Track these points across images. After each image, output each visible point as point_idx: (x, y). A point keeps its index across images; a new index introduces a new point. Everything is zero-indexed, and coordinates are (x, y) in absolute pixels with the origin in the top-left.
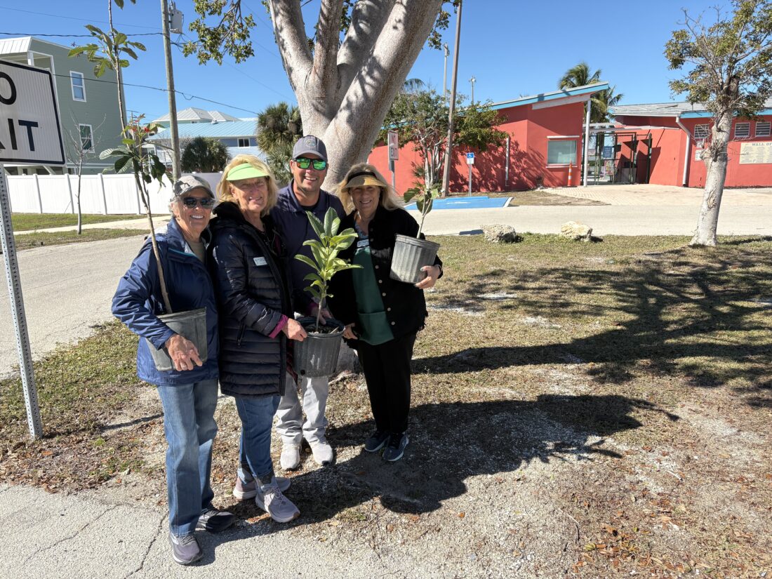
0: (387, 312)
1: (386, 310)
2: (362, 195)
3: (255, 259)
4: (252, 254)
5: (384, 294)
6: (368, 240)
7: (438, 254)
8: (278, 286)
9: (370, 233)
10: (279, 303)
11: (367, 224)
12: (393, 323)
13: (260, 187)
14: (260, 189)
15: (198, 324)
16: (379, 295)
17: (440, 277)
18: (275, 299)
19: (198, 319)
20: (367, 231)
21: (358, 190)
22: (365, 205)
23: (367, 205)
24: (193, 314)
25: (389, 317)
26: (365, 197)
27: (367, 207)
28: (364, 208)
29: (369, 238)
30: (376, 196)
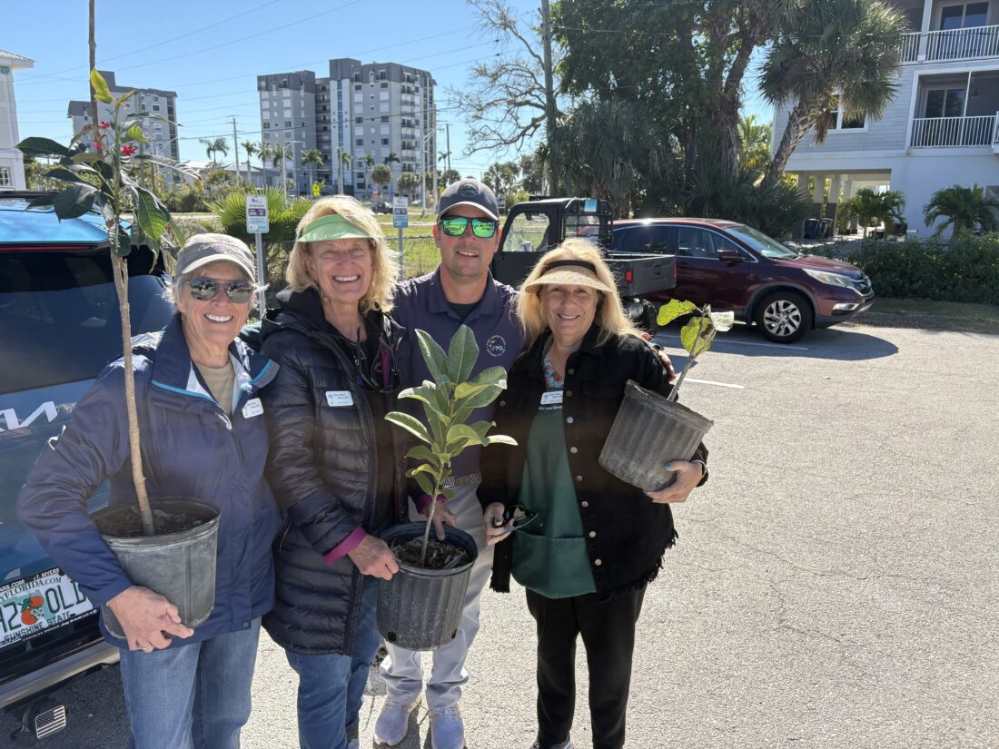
0: (589, 540)
1: (586, 535)
2: (563, 303)
3: (328, 393)
4: (324, 384)
5: (585, 504)
6: (561, 393)
7: (704, 441)
8: (366, 447)
9: (568, 378)
10: (365, 479)
11: (566, 359)
12: (598, 562)
13: (356, 258)
14: (356, 261)
15: (194, 555)
16: (576, 504)
17: (701, 483)
18: (357, 472)
19: (195, 545)
20: (562, 373)
21: (556, 293)
22: (566, 323)
23: (571, 323)
24: (185, 539)
25: (593, 550)
26: (570, 306)
27: (568, 327)
28: (564, 327)
29: (565, 388)
30: (589, 308)
